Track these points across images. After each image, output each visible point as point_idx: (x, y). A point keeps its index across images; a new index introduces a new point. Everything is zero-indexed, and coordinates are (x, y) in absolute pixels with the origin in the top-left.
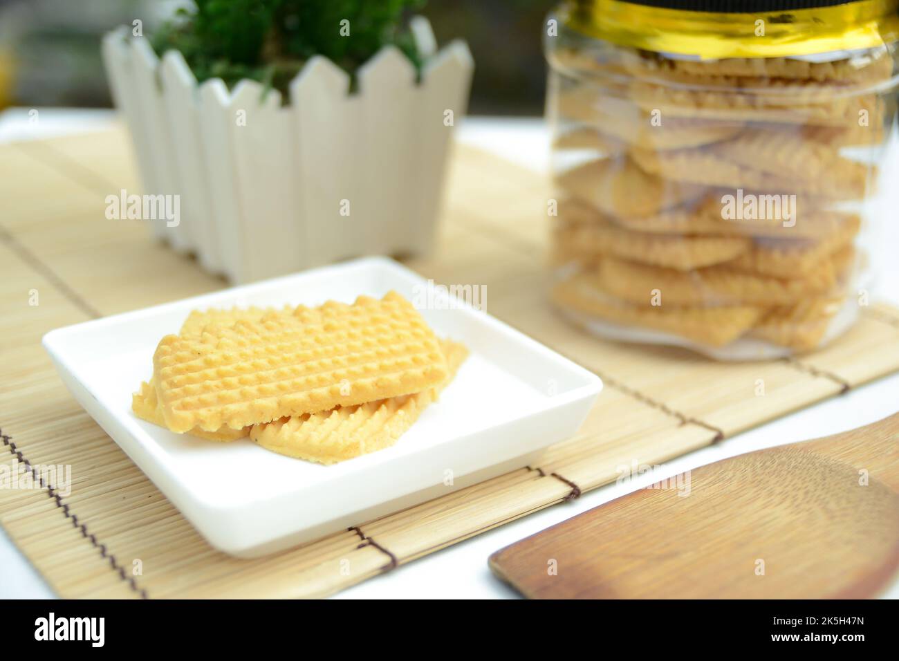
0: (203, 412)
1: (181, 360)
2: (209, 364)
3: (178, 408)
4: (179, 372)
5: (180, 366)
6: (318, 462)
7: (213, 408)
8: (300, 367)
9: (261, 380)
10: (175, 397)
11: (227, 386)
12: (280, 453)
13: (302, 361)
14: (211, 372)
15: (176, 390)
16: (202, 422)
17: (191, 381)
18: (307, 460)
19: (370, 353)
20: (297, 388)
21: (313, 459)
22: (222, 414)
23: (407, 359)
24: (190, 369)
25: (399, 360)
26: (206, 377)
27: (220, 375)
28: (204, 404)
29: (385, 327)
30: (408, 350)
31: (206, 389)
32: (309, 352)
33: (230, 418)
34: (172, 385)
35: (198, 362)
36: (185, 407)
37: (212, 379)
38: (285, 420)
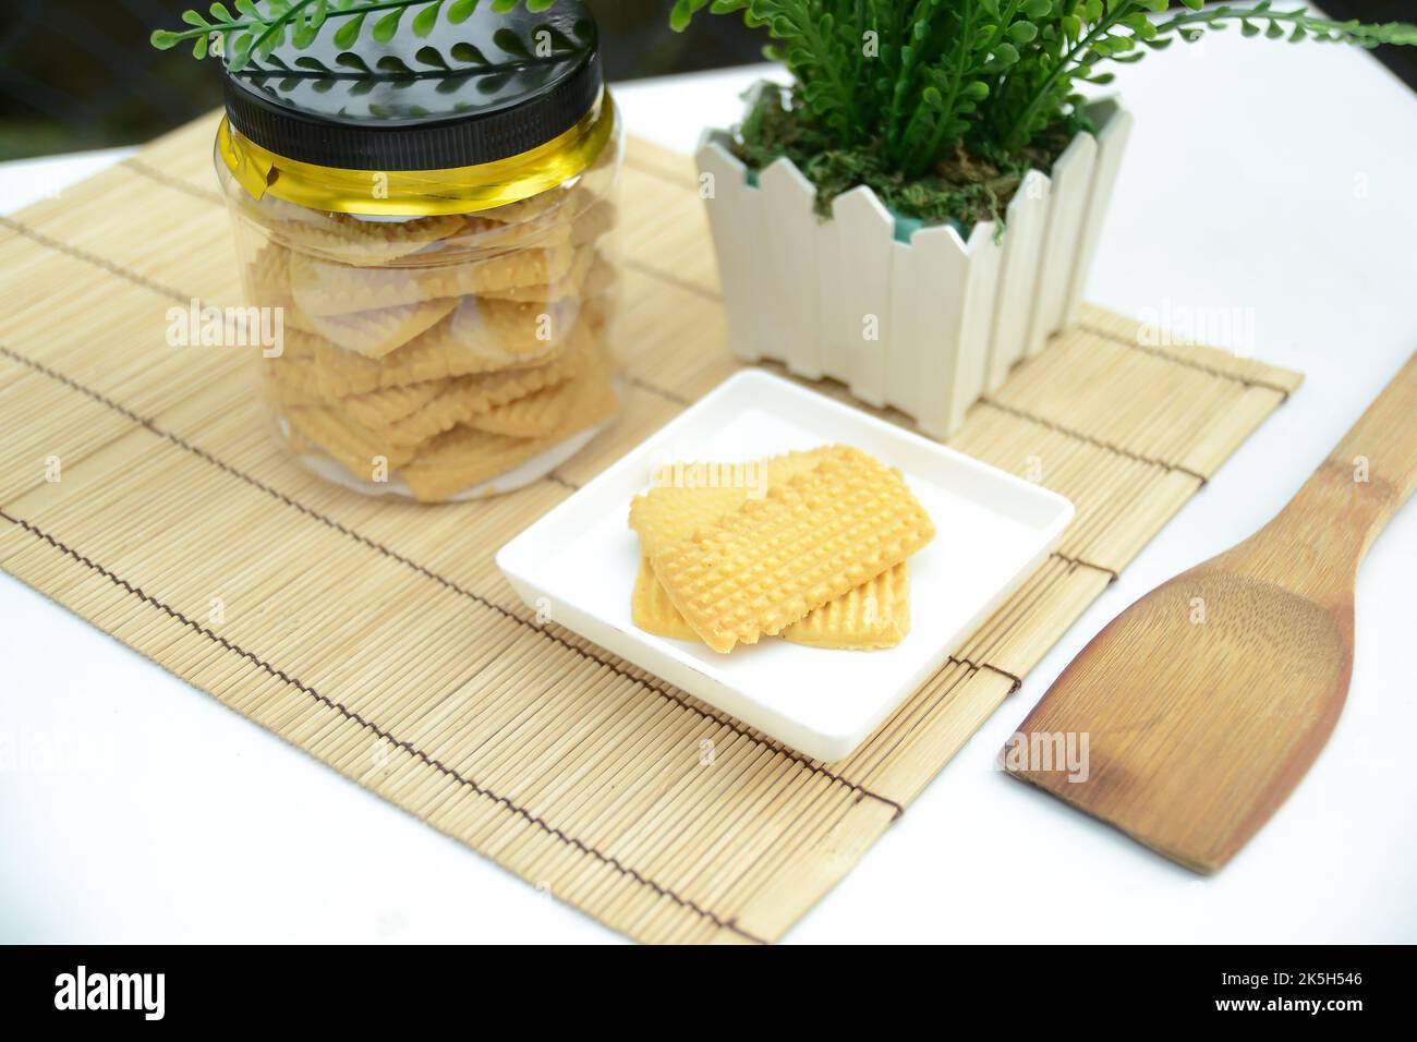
0: (744, 628)
1: (695, 576)
2: (725, 575)
3: (719, 631)
4: (701, 590)
5: (700, 583)
6: (858, 650)
7: (750, 621)
8: (808, 558)
9: (780, 580)
10: (711, 618)
11: (753, 595)
12: (816, 647)
13: (808, 550)
14: (730, 584)
15: (709, 611)
16: (745, 637)
17: (718, 598)
18: (846, 649)
19: (864, 526)
20: (815, 581)
21: (852, 647)
22: (760, 624)
23: (899, 525)
24: (711, 585)
25: (895, 528)
26: (730, 592)
27: (742, 585)
28: (742, 619)
29: (864, 492)
30: (897, 514)
31: (735, 603)
32: (809, 539)
33: (769, 627)
34: (700, 605)
35: (712, 576)
36: (724, 627)
37: (737, 590)
38: (810, 613)
